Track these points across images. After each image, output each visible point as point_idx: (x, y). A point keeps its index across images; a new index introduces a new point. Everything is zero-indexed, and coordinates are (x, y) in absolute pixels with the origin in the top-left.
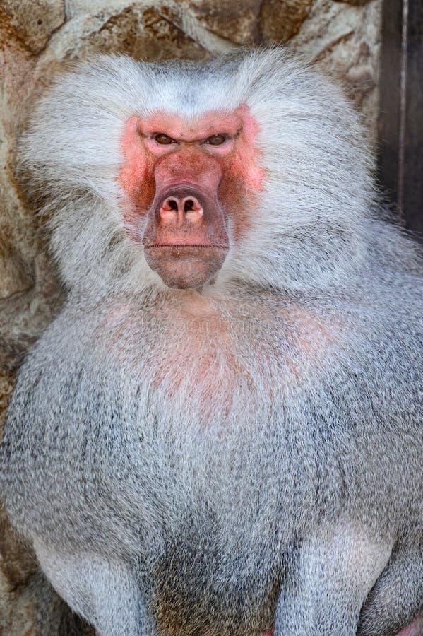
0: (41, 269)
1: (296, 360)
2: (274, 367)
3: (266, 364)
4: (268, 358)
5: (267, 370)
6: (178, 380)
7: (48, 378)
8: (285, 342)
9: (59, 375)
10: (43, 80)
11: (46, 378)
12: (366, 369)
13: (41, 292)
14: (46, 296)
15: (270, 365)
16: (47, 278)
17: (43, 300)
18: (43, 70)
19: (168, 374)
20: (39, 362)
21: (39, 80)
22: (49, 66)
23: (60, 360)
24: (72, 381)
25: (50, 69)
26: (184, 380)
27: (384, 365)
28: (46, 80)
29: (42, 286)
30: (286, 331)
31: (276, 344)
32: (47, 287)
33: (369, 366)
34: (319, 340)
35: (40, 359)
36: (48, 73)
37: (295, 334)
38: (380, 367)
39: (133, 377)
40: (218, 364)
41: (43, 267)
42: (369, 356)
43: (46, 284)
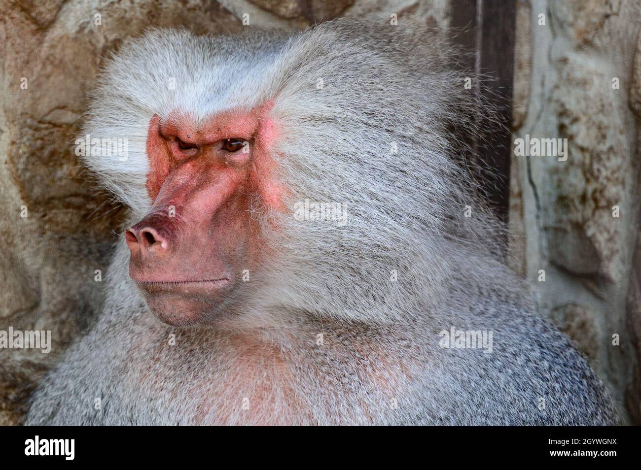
0: (48, 283)
1: (369, 400)
2: (343, 405)
3: (333, 402)
4: (336, 395)
5: (334, 409)
6: (225, 416)
7: (68, 410)
8: (357, 378)
9: (81, 407)
10: (51, 58)
11: (65, 410)
12: (454, 412)
13: (47, 311)
14: (54, 315)
15: (338, 403)
16: (55, 293)
17: (51, 321)
18: (53, 47)
19: (212, 408)
20: (58, 390)
21: (47, 58)
22: (59, 42)
23: (83, 389)
24: (95, 416)
25: (60, 46)
26: (232, 416)
27: (475, 408)
28: (55, 58)
29: (48, 303)
30: (358, 364)
31: (345, 380)
32: (55, 306)
33: (457, 409)
34: (398, 376)
35: (58, 386)
36: (58, 50)
37: (369, 369)
38: (470, 411)
39: (172, 410)
40: (273, 400)
41: (50, 281)
42: (457, 398)
43: (54, 301)
